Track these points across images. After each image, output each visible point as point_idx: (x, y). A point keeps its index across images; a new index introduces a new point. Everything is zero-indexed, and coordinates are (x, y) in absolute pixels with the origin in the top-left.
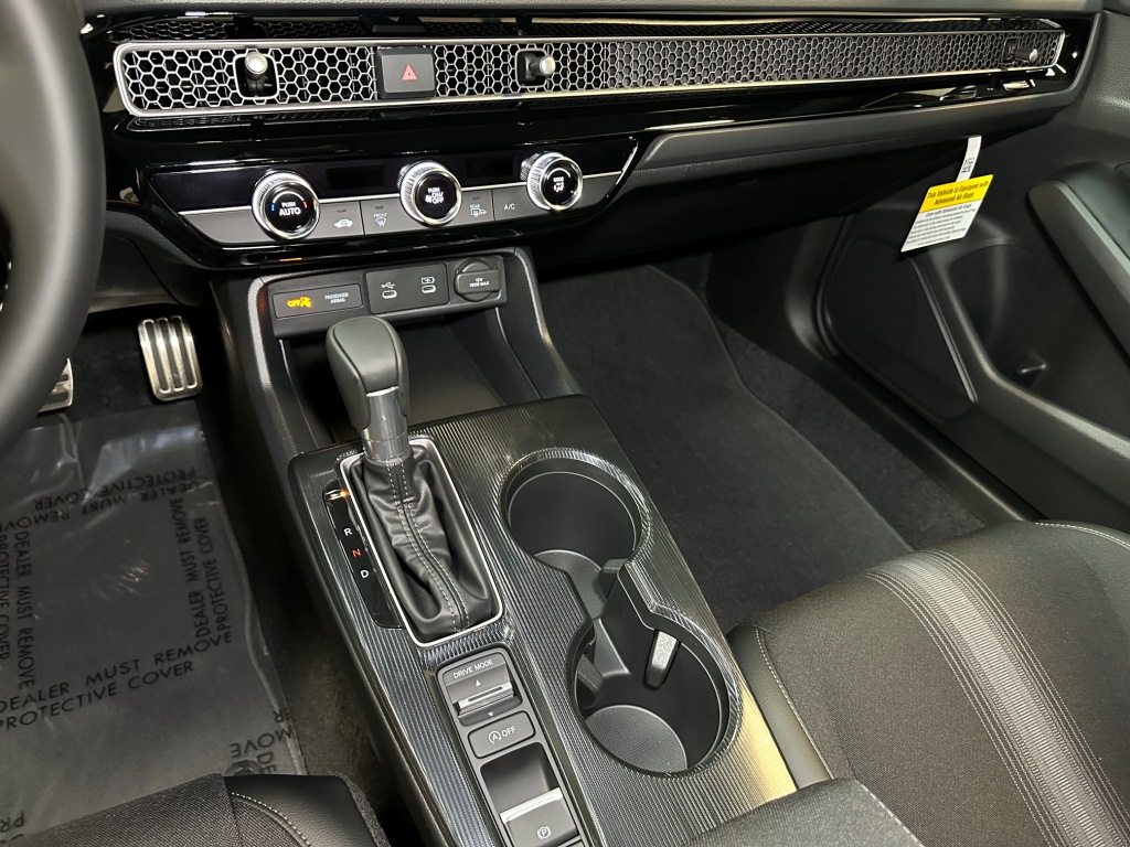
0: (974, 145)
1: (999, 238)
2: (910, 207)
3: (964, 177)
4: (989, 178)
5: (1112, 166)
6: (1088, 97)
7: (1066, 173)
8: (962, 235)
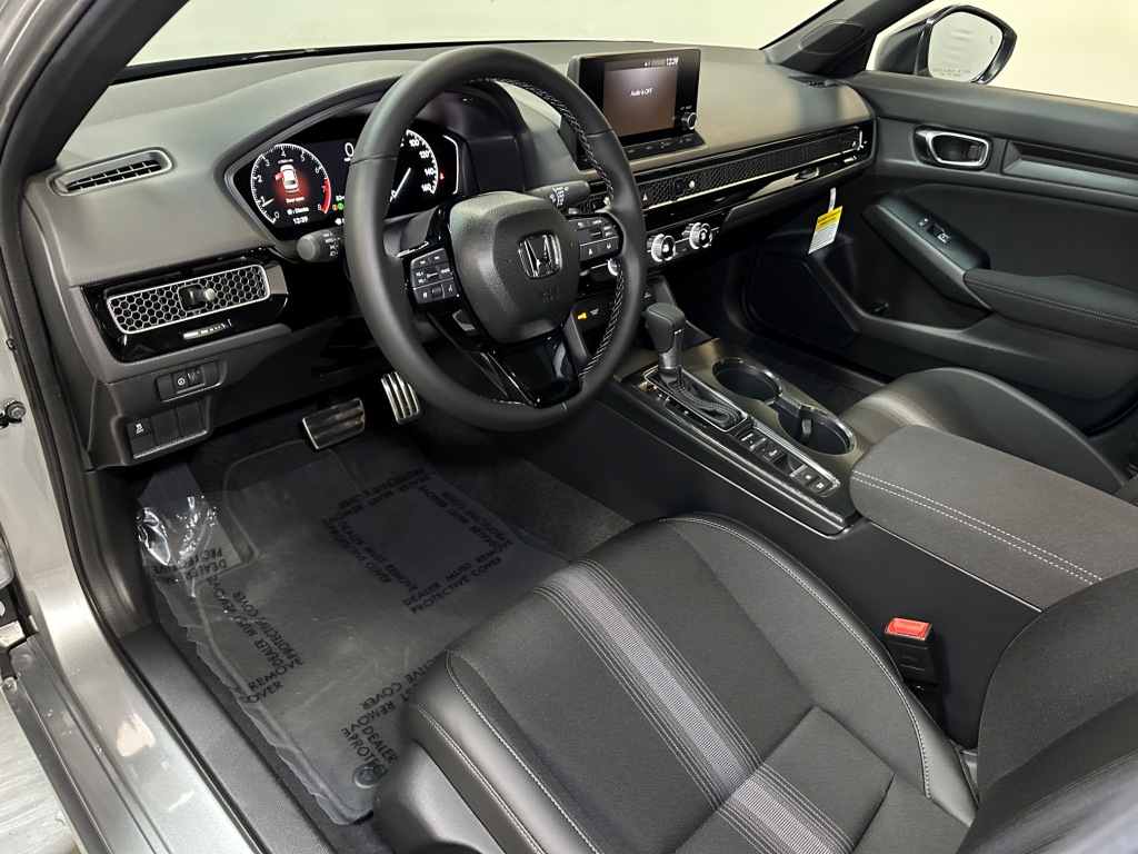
0: (833, 192)
1: (848, 240)
2: (811, 231)
3: (831, 209)
4: (841, 208)
5: (898, 192)
6: (879, 159)
7: (878, 199)
8: (832, 241)
